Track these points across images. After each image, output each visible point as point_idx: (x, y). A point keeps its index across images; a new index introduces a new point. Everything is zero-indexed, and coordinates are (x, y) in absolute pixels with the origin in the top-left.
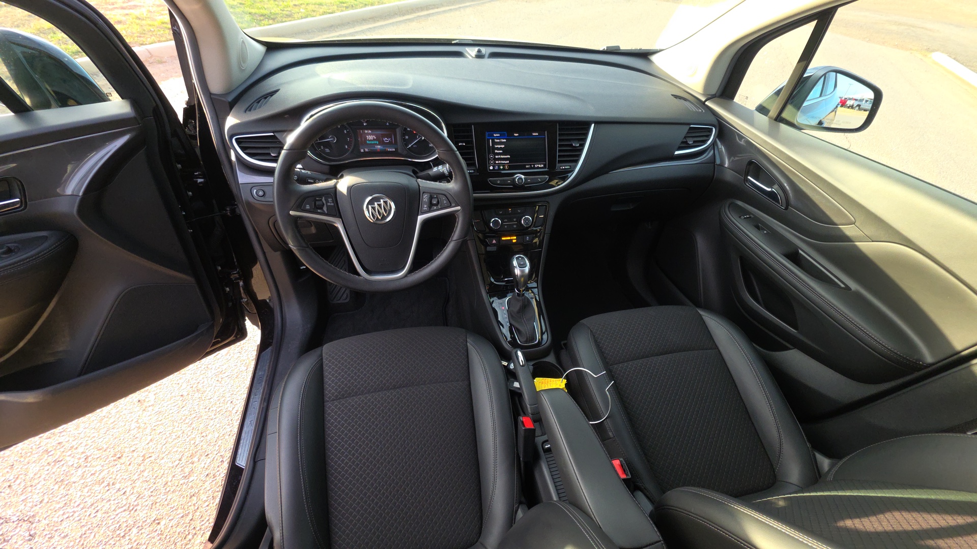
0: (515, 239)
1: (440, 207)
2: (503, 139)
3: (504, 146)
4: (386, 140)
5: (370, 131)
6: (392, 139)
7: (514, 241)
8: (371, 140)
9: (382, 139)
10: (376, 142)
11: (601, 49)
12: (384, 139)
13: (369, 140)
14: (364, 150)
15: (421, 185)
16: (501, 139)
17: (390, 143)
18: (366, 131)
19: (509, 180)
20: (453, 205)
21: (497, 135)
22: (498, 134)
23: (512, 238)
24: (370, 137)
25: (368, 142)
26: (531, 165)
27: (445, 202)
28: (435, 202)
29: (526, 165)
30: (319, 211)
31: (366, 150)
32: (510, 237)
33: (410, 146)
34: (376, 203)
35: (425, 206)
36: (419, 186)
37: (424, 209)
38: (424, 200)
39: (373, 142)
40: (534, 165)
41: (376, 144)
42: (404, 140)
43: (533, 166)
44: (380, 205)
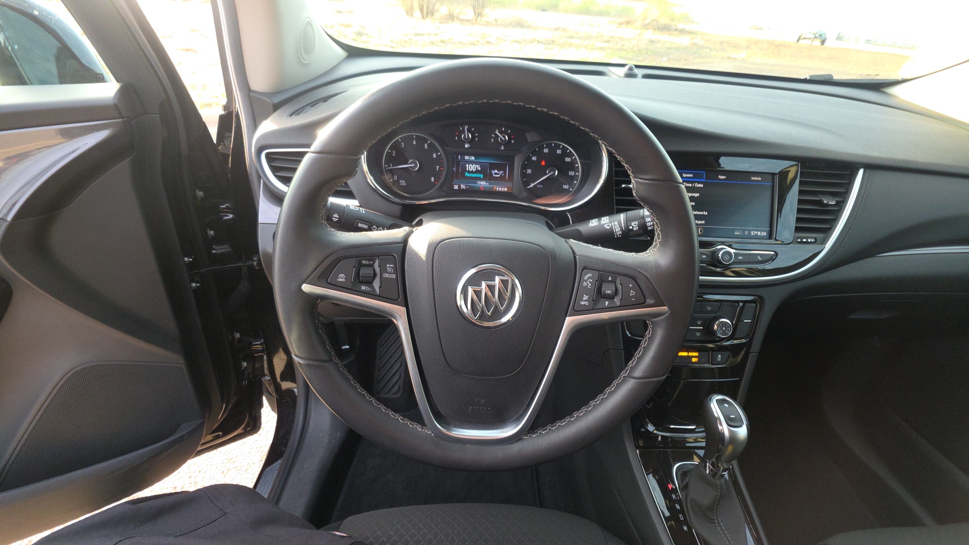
0: (695, 357)
1: (618, 304)
2: (699, 183)
3: (698, 195)
4: (496, 174)
5: (473, 158)
6: (505, 173)
7: (694, 360)
8: (472, 172)
9: (490, 172)
10: (479, 175)
11: (803, 78)
12: (493, 172)
13: (469, 172)
14: (459, 187)
15: (577, 252)
16: (695, 182)
17: (502, 178)
18: (467, 158)
19: (704, 254)
20: (650, 301)
21: (689, 175)
22: (690, 173)
23: (691, 354)
24: (472, 167)
25: (467, 174)
26: (743, 231)
27: (632, 293)
28: (608, 292)
29: (734, 230)
30: (363, 288)
31: (463, 187)
32: (688, 351)
33: (532, 185)
34: (484, 284)
35: (586, 297)
36: (574, 253)
37: (583, 303)
38: (585, 284)
39: (474, 175)
40: (750, 231)
41: (479, 179)
42: (524, 175)
43: (746, 233)
44: (491, 288)
